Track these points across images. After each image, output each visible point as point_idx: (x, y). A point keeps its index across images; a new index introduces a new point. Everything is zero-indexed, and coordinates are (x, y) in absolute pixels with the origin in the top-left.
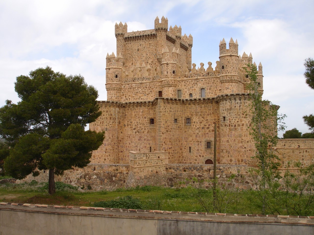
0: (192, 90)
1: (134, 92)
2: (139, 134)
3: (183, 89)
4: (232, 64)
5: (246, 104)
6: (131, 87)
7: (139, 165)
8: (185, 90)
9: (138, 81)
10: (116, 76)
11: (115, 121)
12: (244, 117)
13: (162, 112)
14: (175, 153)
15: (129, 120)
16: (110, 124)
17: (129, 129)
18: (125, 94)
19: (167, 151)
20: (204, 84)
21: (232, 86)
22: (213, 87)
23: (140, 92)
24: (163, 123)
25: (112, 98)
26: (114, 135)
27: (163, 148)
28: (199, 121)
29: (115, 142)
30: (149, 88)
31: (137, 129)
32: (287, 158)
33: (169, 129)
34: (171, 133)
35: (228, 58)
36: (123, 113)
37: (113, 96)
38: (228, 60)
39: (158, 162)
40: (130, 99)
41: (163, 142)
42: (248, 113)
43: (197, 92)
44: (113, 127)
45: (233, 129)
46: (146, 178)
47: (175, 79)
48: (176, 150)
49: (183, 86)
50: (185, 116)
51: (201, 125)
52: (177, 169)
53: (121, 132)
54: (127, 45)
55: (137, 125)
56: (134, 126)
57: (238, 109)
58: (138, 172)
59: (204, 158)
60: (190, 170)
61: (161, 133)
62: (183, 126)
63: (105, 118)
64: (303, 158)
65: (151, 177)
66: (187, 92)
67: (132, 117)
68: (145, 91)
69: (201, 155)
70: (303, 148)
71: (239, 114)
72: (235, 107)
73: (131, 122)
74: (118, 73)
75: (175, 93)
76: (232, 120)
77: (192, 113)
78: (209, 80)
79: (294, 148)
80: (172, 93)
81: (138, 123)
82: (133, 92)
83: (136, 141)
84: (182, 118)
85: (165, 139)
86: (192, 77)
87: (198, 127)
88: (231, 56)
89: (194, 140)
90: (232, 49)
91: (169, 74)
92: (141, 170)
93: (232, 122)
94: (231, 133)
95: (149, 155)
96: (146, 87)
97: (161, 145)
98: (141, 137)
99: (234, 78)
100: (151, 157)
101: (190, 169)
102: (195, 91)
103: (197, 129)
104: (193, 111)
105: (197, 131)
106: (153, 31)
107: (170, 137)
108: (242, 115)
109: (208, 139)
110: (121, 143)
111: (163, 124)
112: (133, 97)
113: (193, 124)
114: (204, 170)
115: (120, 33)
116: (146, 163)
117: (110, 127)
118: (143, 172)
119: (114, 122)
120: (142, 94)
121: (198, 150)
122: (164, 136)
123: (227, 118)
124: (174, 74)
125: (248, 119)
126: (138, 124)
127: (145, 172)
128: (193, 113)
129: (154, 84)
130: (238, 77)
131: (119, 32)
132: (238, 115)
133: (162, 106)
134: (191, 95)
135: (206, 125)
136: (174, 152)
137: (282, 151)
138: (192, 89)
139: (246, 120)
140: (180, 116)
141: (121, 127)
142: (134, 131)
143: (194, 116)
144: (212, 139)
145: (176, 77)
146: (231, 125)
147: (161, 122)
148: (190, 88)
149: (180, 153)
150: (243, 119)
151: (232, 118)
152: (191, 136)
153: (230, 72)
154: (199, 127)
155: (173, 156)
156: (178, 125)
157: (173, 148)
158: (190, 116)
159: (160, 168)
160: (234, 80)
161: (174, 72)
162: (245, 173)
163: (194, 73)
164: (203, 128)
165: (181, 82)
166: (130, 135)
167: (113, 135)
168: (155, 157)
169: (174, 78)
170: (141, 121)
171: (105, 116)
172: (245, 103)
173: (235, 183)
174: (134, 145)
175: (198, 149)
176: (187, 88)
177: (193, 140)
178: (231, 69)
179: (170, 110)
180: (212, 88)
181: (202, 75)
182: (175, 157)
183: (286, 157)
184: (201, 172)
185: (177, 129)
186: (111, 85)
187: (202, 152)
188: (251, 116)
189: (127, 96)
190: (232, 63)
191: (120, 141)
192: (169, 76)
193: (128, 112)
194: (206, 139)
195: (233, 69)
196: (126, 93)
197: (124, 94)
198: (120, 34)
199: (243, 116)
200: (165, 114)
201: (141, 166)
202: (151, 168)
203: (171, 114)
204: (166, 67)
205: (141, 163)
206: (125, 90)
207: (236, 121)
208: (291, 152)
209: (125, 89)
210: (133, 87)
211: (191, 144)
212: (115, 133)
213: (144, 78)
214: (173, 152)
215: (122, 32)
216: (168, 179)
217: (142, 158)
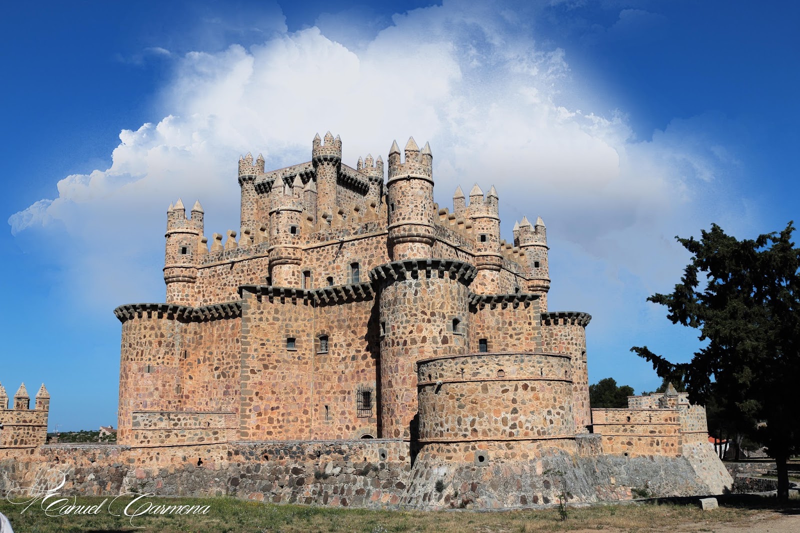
0: (333, 269)
1: (219, 284)
2: (224, 380)
3: (315, 268)
4: (412, 198)
5: (432, 288)
6: (213, 273)
7: (146, 440)
8: (318, 270)
9: (228, 259)
10: (184, 251)
11: (171, 350)
12: (426, 320)
13: (253, 320)
14: (288, 421)
15: (208, 348)
16: (157, 357)
17: (207, 370)
18: (203, 291)
19: (265, 414)
20: (356, 252)
21: (412, 250)
22: (375, 258)
23: (230, 284)
24: (254, 346)
25: (173, 300)
26: (169, 382)
27: (252, 407)
28: (345, 341)
29: (170, 399)
30: (247, 271)
31: (222, 368)
32: (468, 407)
33: (271, 362)
34: (276, 371)
35: (402, 185)
36: (195, 333)
37: (174, 295)
38: (403, 189)
39: (203, 435)
40: (211, 300)
41: (254, 393)
42: (439, 310)
43: (342, 273)
44: (165, 364)
45: (401, 351)
46: (164, 475)
47: (295, 246)
48: (289, 414)
49: (315, 260)
50: (317, 332)
51: (350, 351)
52: (251, 454)
53: (188, 377)
54: (262, 199)
55: (222, 359)
56: (216, 362)
57: (412, 301)
58: (142, 460)
59: (355, 432)
60: (277, 457)
61: (249, 370)
62: (310, 355)
63: (147, 343)
64: (515, 406)
65: (178, 475)
66: (323, 275)
67: (212, 342)
68: (241, 279)
69: (349, 425)
70: (514, 377)
71: (414, 312)
72: (405, 295)
73: (211, 353)
74: (188, 243)
75: (296, 277)
76: (398, 328)
77: (330, 324)
78: (367, 241)
79: (486, 378)
80: (288, 277)
81: (224, 355)
82: (217, 284)
83: (219, 396)
84: (308, 335)
85: (259, 387)
86: (332, 238)
87: (342, 356)
88: (408, 179)
89: (335, 387)
90: (412, 162)
91: (281, 234)
92: (151, 454)
93: (398, 334)
94: (397, 361)
95: (176, 418)
96: (243, 271)
97: (248, 401)
98: (228, 387)
99: (416, 230)
100: (183, 422)
101: (277, 453)
102: (338, 272)
103: (340, 361)
104: (332, 318)
105: (342, 367)
106: (309, 166)
107: (274, 381)
108: (422, 315)
109: (365, 383)
110: (187, 402)
111: (253, 349)
112: (218, 295)
113: (333, 351)
114: (307, 454)
115: (247, 174)
116: (168, 436)
117: (158, 364)
118: (157, 459)
119: (170, 353)
120: (234, 287)
121: (343, 413)
122: (257, 378)
123: (388, 324)
124: (292, 235)
125: (438, 326)
126: (223, 357)
127: (163, 460)
128: (332, 322)
129: (257, 262)
130: (427, 228)
131: (244, 173)
132: (411, 316)
133: (252, 306)
134: (330, 280)
135: (360, 351)
136: (286, 417)
137: (457, 387)
138: (331, 266)
139: (433, 328)
140: (304, 331)
141: (190, 364)
142: (216, 373)
143: (335, 329)
144: (373, 384)
145: (298, 241)
146: (397, 340)
147: (248, 344)
148: (328, 264)
149: (302, 421)
150: (425, 325)
151: (399, 323)
152: (329, 379)
153: (407, 217)
154: (345, 358)
155: (281, 427)
156: (298, 354)
157: (283, 407)
158: (326, 330)
159: (209, 451)
160: (418, 236)
161: (293, 230)
162: (398, 461)
163: (337, 230)
164: (354, 358)
165: (310, 253)
166: (209, 383)
167: (166, 382)
168: (195, 424)
169: (294, 243)
170: (230, 349)
171: (148, 339)
172: (430, 285)
173: (371, 488)
174: (214, 405)
175: (343, 410)
176: (323, 265)
177: (332, 388)
178: (410, 210)
179: (276, 316)
180: (375, 261)
181: (354, 232)
182: (287, 431)
183: (465, 406)
184: (300, 461)
185: (294, 363)
186: (171, 270)
187: (352, 417)
188: (447, 318)
189: (206, 295)
190: (412, 196)
191: (187, 397)
192: (282, 239)
193: (205, 330)
194: (360, 384)
195: (414, 208)
196: (204, 287)
197: (201, 289)
198: (247, 178)
199: (424, 316)
200: (259, 326)
201: (151, 445)
202: (182, 451)
203: (276, 326)
204: (276, 220)
205: (151, 438)
206: (202, 282)
207: (407, 331)
208: (480, 388)
209: (203, 279)
210: (218, 272)
211: (329, 399)
212: (173, 378)
213: (238, 250)
214: (281, 418)
215: (250, 174)
216: (229, 480)
217: (155, 424)
